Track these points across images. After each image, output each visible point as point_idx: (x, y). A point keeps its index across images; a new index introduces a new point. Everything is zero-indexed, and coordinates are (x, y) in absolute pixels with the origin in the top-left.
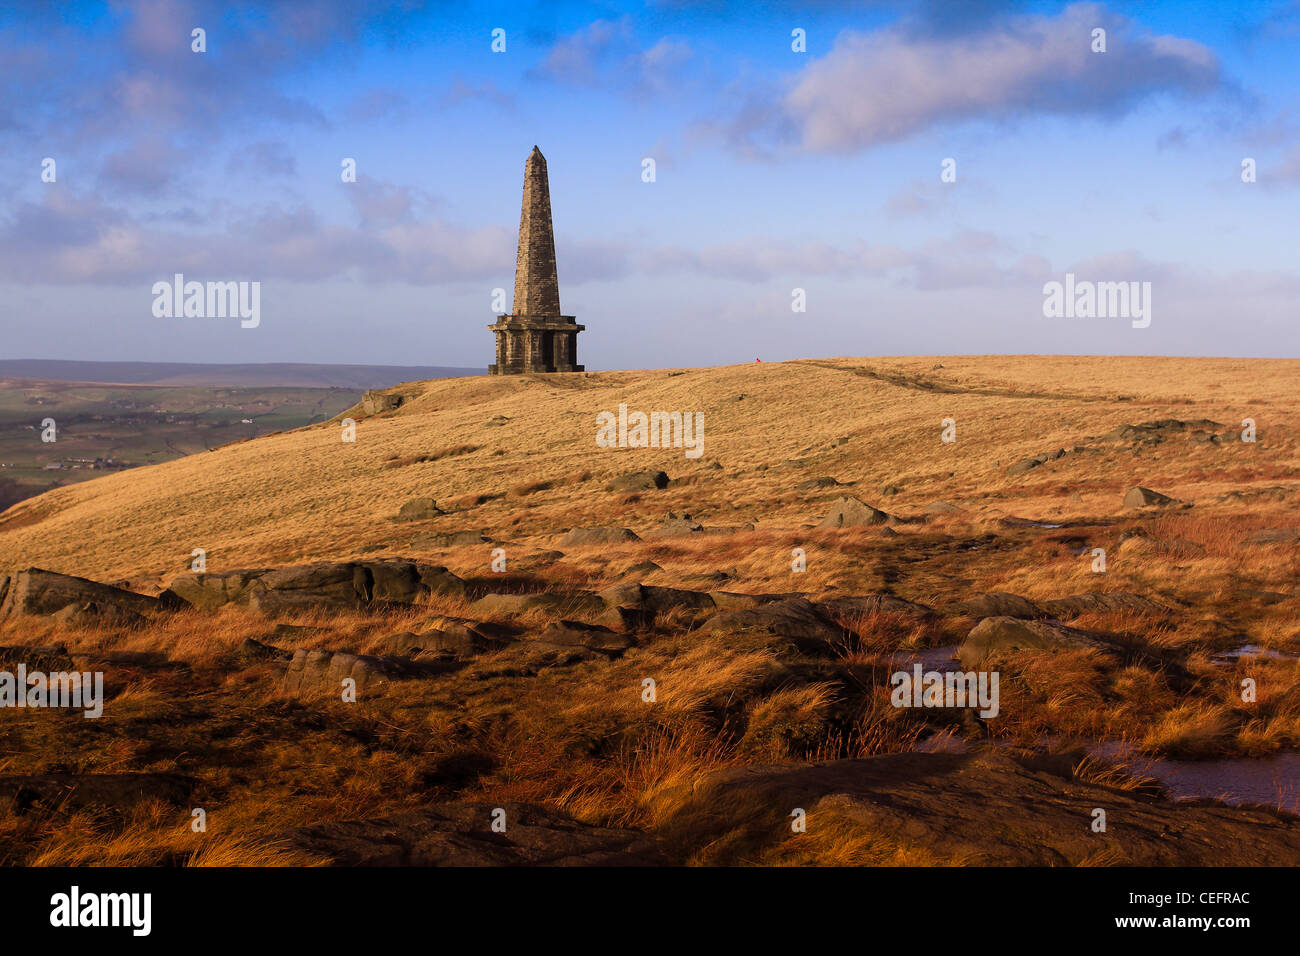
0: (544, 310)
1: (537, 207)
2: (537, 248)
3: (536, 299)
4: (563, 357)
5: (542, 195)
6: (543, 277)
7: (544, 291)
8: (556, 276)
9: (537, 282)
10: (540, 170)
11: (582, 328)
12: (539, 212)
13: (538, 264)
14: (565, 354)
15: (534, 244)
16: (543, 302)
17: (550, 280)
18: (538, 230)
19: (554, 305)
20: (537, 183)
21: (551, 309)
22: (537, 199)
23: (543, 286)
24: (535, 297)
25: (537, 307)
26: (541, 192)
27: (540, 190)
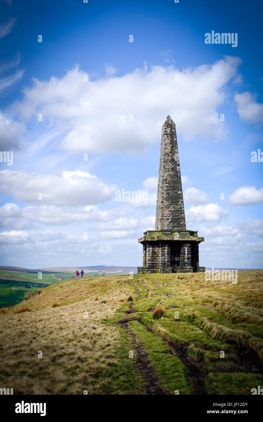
0: (174, 227)
1: (169, 155)
2: (169, 183)
3: (168, 219)
4: (186, 261)
5: (172, 147)
6: (173, 203)
8: (183, 202)
9: (168, 207)
10: (171, 131)
11: (203, 239)
12: (170, 158)
13: (169, 194)
14: (188, 258)
15: (166, 180)
16: (173, 221)
17: (178, 205)
18: (169, 171)
19: (181, 223)
20: (168, 139)
21: (179, 225)
22: (168, 150)
23: (173, 209)
24: (167, 218)
25: (168, 224)
26: (171, 145)
27: (170, 144)
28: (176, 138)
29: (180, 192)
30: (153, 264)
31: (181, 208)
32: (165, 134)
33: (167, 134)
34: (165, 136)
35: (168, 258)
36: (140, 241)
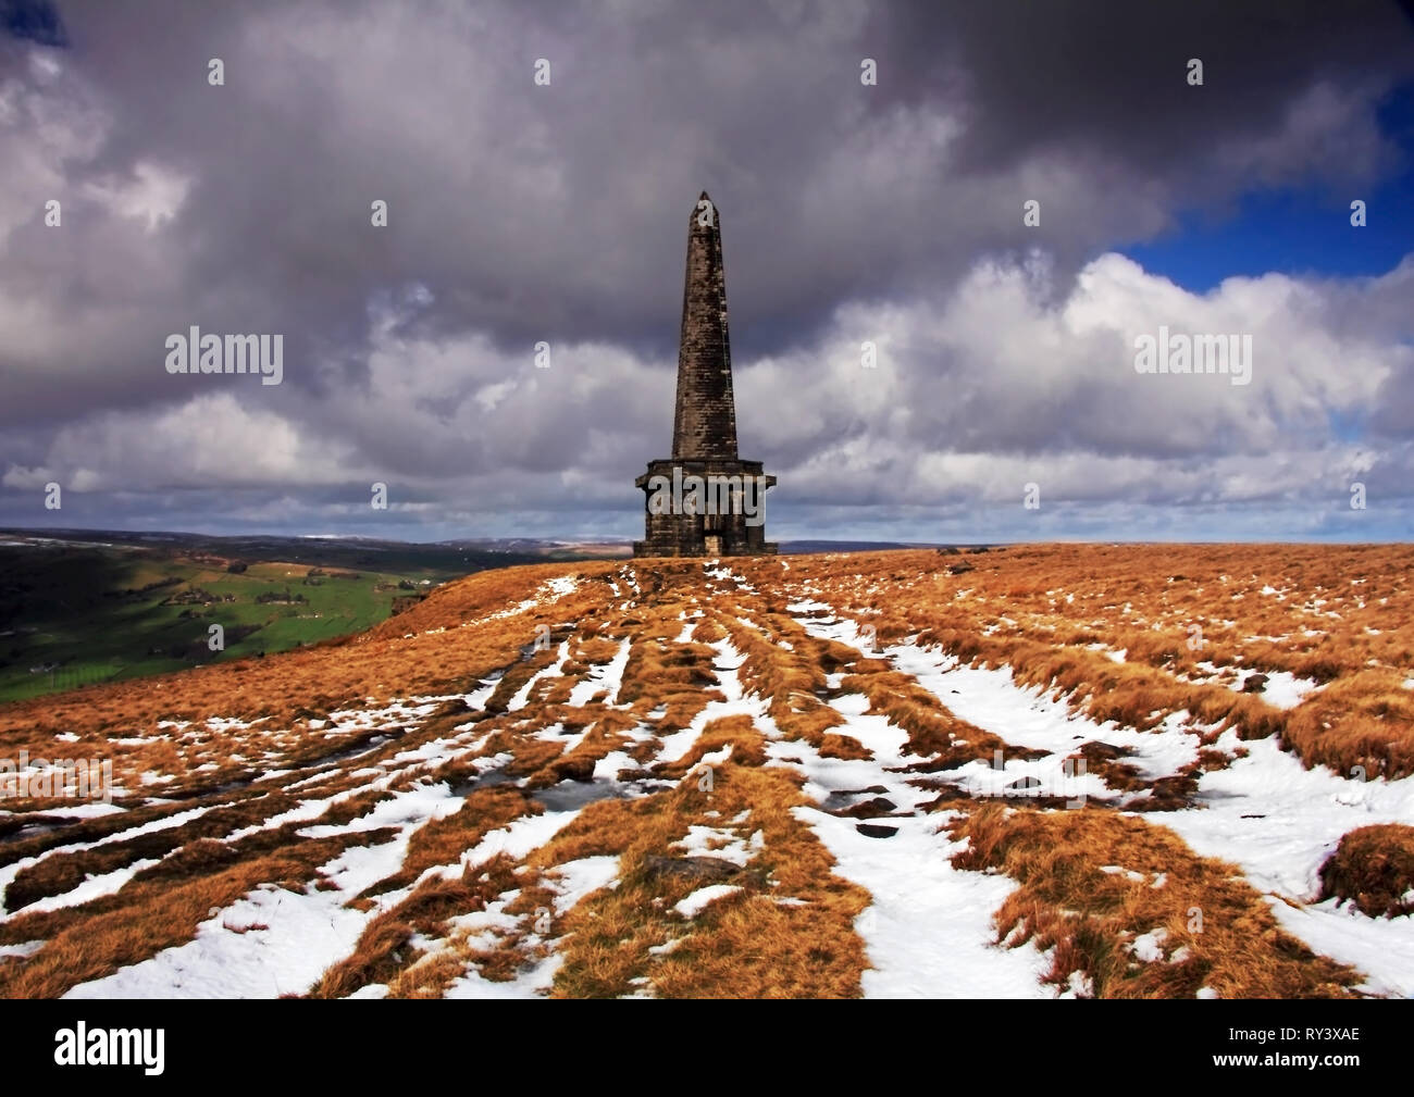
0: (711, 452)
1: (703, 286)
2: (702, 350)
3: (698, 434)
5: (711, 267)
6: (709, 397)
7: (709, 420)
8: (731, 395)
9: (700, 406)
11: (773, 481)
12: (705, 292)
13: (701, 377)
15: (696, 343)
16: (709, 439)
17: (721, 402)
18: (702, 322)
19: (728, 442)
20: (703, 248)
21: (723, 448)
22: (701, 271)
23: (709, 412)
24: (696, 430)
25: (699, 446)
26: (708, 262)
27: (707, 259)
28: (720, 246)
29: (726, 372)
30: (665, 535)
31: (727, 409)
32: (695, 236)
33: (700, 236)
34: (696, 241)
35: (696, 524)
36: (640, 483)
